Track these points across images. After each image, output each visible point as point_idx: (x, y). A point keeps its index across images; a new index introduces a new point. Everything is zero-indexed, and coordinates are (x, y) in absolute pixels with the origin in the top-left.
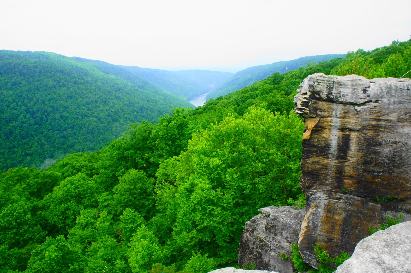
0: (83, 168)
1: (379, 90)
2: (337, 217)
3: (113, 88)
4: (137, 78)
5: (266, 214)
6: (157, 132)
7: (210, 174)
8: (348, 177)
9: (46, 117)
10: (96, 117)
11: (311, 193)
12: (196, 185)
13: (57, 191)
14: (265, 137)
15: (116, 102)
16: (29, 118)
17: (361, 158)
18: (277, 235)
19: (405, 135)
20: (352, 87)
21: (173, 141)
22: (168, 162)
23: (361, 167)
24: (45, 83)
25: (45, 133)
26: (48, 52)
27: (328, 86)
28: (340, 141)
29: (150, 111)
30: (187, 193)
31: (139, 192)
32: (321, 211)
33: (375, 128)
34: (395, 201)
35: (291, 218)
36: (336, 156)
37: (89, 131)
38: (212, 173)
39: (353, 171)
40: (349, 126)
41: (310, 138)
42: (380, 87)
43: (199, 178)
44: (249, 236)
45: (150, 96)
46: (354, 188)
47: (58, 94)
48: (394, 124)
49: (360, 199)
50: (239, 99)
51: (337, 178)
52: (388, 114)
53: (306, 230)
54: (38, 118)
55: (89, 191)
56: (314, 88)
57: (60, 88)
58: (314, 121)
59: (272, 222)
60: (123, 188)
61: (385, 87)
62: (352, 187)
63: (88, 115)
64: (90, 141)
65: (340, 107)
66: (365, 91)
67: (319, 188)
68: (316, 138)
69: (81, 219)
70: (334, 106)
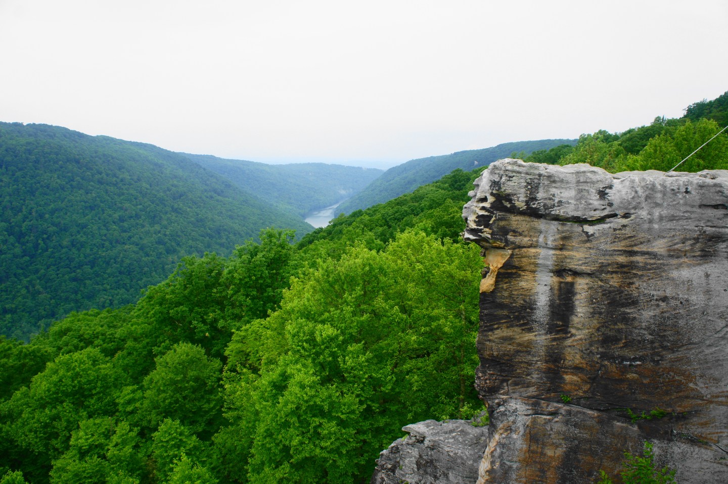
0: (98, 337)
1: (631, 193)
2: (550, 452)
3: (168, 192)
4: (212, 176)
5: (418, 438)
6: (230, 272)
7: (318, 354)
8: (572, 369)
9: (44, 243)
10: (137, 245)
11: (497, 401)
12: (291, 376)
13: (38, 383)
14: (426, 284)
15: (173, 218)
16: (13, 245)
17: (598, 330)
18: (438, 479)
19: (684, 284)
20: (577, 186)
21: (261, 289)
22: (246, 330)
23: (598, 348)
24: (46, 181)
25: (42, 271)
26: (54, 125)
27: (528, 183)
28: (554, 295)
29: (235, 234)
30: (274, 391)
31: (192, 386)
32: (518, 439)
33: (625, 270)
34: (666, 419)
35: (466, 445)
36: (547, 326)
37: (123, 269)
38: (321, 354)
39: (582, 358)
40: (573, 265)
41: (494, 289)
42: (633, 187)
43: (296, 362)
44: (386, 479)
45: (235, 208)
46: (585, 392)
47: (69, 201)
48: (662, 261)
49: (596, 414)
50: (389, 216)
51: (549, 371)
52: (649, 241)
53: (487, 477)
54: (30, 245)
55: (99, 384)
56: (500, 188)
57: (72, 191)
58: (502, 256)
59: (430, 453)
60: (163, 378)
61: (642, 187)
62: (579, 389)
63: (122, 240)
64: (123, 288)
65: (554, 226)
66: (602, 194)
67: (514, 393)
68: (506, 290)
69: (80, 438)
70: (541, 224)
